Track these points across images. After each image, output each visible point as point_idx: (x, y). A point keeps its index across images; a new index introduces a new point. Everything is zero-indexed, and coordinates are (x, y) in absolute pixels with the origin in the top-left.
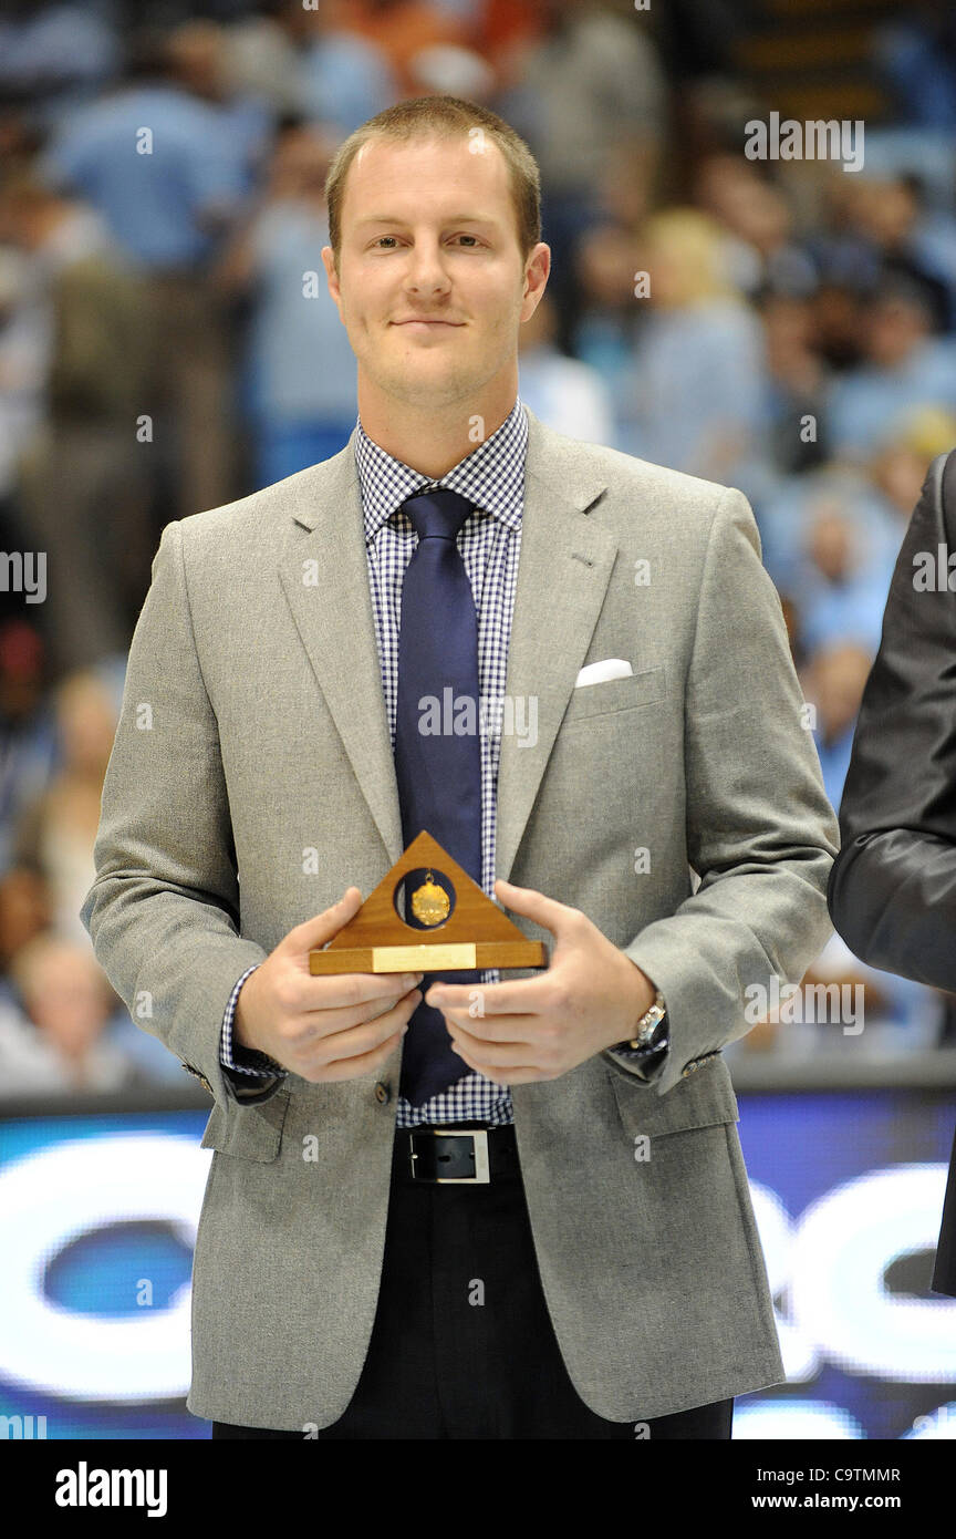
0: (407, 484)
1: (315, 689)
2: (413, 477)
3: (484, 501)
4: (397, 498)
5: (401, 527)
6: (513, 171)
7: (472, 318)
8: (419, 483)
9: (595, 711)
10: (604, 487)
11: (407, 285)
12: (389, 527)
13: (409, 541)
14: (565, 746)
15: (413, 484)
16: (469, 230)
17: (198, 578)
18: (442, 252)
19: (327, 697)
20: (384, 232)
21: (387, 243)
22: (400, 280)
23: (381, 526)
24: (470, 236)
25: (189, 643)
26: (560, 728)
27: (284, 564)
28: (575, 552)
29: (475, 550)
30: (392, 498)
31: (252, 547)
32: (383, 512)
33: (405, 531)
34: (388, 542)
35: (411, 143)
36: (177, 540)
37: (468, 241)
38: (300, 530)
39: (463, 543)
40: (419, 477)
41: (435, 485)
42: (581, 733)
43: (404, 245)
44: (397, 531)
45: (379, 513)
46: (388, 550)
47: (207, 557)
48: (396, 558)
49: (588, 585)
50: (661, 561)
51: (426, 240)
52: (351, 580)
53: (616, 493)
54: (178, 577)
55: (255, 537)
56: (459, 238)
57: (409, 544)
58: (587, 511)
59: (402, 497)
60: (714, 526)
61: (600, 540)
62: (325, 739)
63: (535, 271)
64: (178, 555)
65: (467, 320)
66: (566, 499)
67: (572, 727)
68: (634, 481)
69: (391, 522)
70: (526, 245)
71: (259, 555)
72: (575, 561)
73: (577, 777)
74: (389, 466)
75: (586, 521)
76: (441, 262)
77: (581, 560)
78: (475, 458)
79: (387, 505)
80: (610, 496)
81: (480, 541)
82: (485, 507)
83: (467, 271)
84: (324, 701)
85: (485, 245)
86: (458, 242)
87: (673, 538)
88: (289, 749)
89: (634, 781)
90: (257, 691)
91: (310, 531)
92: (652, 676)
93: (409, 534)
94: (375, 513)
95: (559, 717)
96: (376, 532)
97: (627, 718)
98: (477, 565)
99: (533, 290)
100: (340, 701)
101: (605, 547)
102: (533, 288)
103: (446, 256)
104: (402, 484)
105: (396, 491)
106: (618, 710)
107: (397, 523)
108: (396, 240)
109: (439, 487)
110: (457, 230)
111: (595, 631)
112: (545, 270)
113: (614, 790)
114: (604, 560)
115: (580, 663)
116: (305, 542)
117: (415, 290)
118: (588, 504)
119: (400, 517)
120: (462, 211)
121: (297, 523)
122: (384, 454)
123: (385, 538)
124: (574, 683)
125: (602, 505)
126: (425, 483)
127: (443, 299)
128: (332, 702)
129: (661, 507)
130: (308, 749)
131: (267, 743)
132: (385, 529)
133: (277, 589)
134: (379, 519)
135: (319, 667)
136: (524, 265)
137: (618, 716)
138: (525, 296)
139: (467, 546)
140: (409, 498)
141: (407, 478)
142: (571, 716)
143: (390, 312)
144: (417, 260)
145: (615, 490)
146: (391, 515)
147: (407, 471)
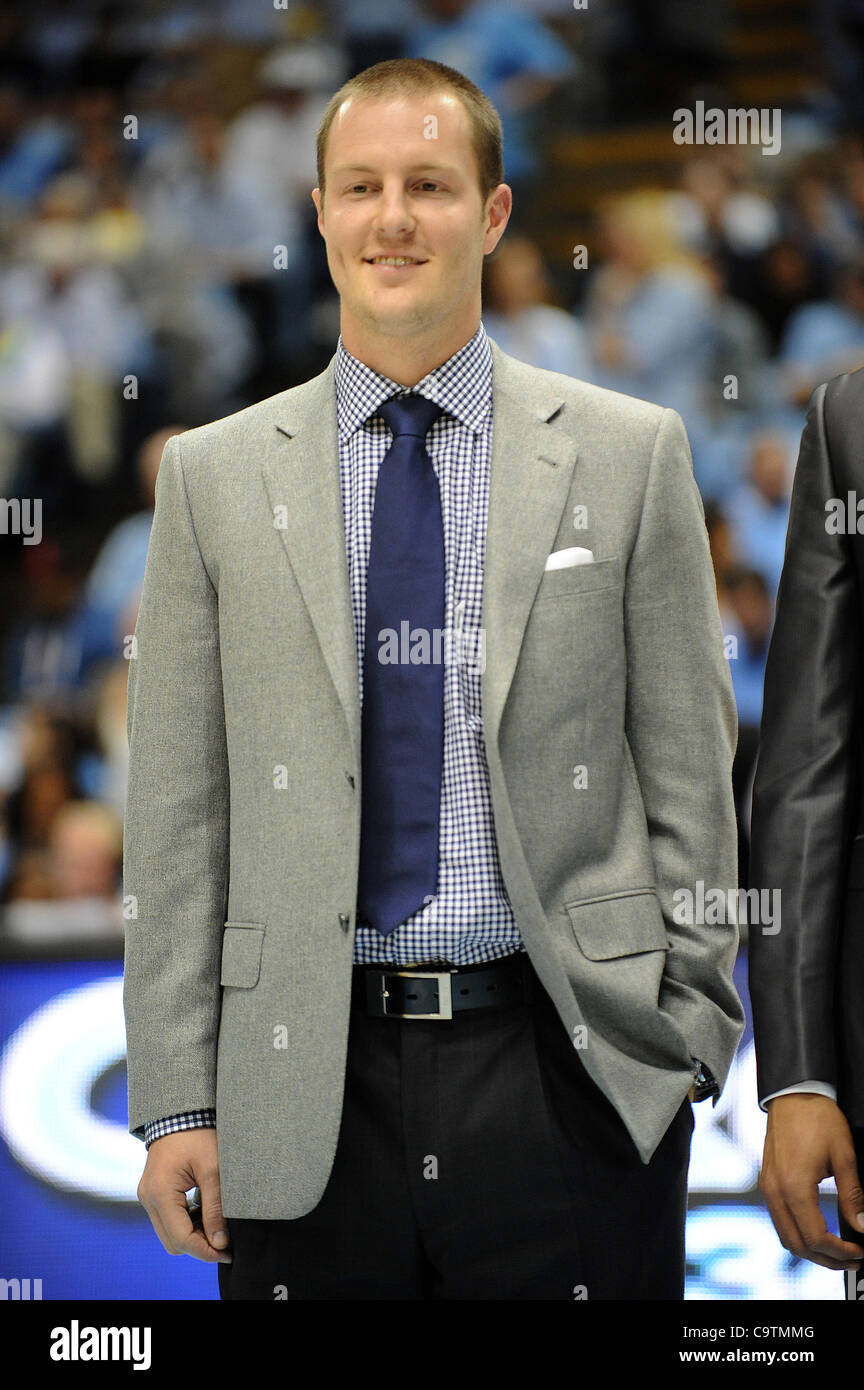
0: (383, 391)
1: (289, 571)
2: (388, 385)
3: (451, 407)
4: (373, 403)
5: (375, 429)
6: (475, 123)
7: (434, 254)
8: (394, 390)
9: (561, 592)
10: (563, 402)
11: (375, 225)
12: (365, 430)
13: (382, 441)
14: (537, 621)
15: (388, 390)
16: (431, 176)
17: (195, 481)
18: (408, 197)
19: (299, 578)
20: (357, 180)
21: (360, 189)
22: (370, 221)
23: (358, 429)
24: (433, 182)
25: (192, 539)
26: (533, 606)
27: (267, 464)
28: (541, 454)
29: (444, 450)
30: (369, 403)
31: (240, 452)
32: (361, 416)
33: (379, 433)
34: (364, 443)
35: (382, 99)
36: (176, 451)
37: (429, 187)
38: (281, 436)
39: (432, 444)
40: (394, 385)
41: (408, 391)
42: (549, 611)
43: (375, 191)
44: (372, 433)
45: (357, 417)
46: (364, 450)
47: (201, 462)
48: (371, 457)
49: (554, 482)
50: (613, 468)
51: (393, 186)
52: (324, 478)
53: (573, 408)
54: (178, 482)
55: (242, 444)
56: (421, 184)
57: (382, 443)
58: (549, 421)
59: (378, 402)
60: (658, 441)
61: (563, 446)
62: (297, 615)
63: (497, 208)
64: (178, 463)
65: (429, 257)
66: (530, 412)
67: (542, 605)
68: (587, 399)
69: (368, 425)
70: (486, 187)
71: (246, 458)
72: (541, 462)
73: (545, 648)
74: (367, 376)
75: (549, 430)
76: (406, 206)
77: (547, 461)
78: (444, 369)
79: (365, 409)
80: (567, 410)
81: (447, 442)
82: (452, 411)
83: (429, 212)
84: (296, 583)
85: (446, 190)
86: (421, 187)
87: (623, 449)
88: (268, 625)
89: (592, 655)
90: (241, 575)
91: (290, 437)
92: (608, 565)
93: (383, 436)
94: (353, 417)
95: (532, 595)
96: (353, 434)
97: (588, 599)
98: (444, 461)
99: (496, 225)
100: (309, 581)
101: (567, 450)
102: (495, 224)
103: (411, 200)
104: (378, 391)
105: (373, 397)
106: (581, 592)
107: (372, 426)
108: (368, 187)
109: (411, 393)
110: (421, 177)
111: (561, 522)
112: (506, 207)
113: (577, 661)
114: (566, 461)
115: (549, 549)
116: (286, 445)
117: (383, 230)
118: (549, 415)
119: (375, 421)
120: (426, 160)
121: (279, 430)
122: (362, 366)
123: (361, 440)
124: (544, 565)
125: (561, 417)
126: (398, 390)
127: (408, 237)
128: (302, 582)
129: (611, 422)
130: (284, 624)
131: (251, 620)
132: (361, 432)
133: (260, 486)
134: (357, 422)
135: (292, 551)
136: (484, 204)
137: (581, 597)
138: (488, 232)
139: (436, 447)
140: (384, 403)
141: (383, 385)
142: (541, 595)
143: (362, 248)
144: (384, 204)
145: (571, 405)
146: (368, 419)
147: (383, 380)
